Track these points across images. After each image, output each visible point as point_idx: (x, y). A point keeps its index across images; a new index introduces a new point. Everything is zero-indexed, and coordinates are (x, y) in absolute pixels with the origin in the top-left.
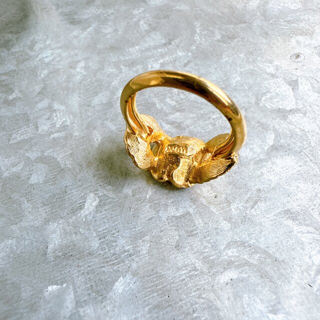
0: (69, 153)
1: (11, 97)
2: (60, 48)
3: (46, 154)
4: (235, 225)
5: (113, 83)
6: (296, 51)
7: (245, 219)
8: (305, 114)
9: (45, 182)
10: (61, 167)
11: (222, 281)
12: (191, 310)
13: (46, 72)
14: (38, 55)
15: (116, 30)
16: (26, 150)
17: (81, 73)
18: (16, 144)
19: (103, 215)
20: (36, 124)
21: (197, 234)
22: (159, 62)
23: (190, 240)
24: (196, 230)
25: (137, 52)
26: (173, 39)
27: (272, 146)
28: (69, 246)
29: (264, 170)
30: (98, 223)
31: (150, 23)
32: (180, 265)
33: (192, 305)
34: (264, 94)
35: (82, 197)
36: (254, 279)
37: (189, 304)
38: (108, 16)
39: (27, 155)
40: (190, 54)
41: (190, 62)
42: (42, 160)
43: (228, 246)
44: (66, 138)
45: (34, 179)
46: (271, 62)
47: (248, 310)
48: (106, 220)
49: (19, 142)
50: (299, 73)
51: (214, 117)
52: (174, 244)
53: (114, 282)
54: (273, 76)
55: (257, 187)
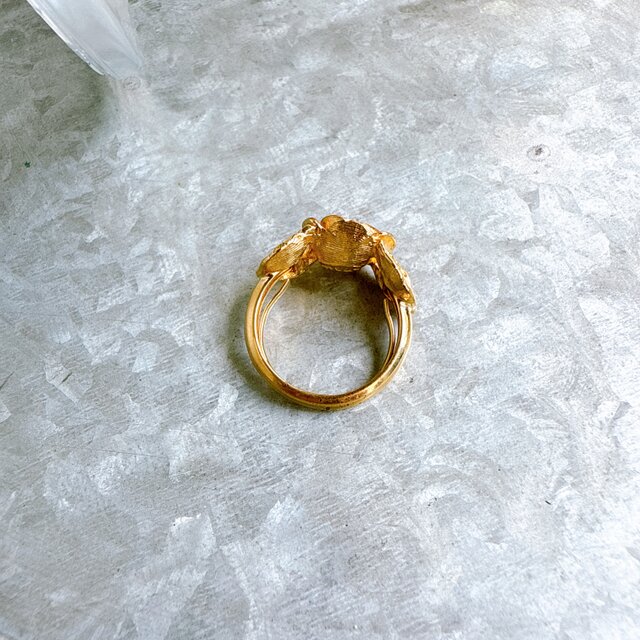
0: (188, 323)
1: (90, 239)
2: (160, 152)
3: (153, 326)
4: (440, 421)
5: (248, 208)
6: (536, 142)
7: (455, 412)
8: (548, 247)
9: (157, 369)
10: (177, 345)
11: (421, 502)
12: (379, 542)
13: (140, 194)
14: (126, 165)
15: (247, 118)
16: (123, 321)
17: (196, 193)
18: (106, 312)
19: (246, 414)
20: (134, 280)
21: (385, 436)
22: (319, 169)
23: (375, 445)
24: (383, 431)
25: (282, 153)
26: (339, 130)
27: (497, 300)
28: (200, 462)
29: (484, 337)
30: (239, 426)
31: (301, 102)
32: (361, 480)
33: (379, 535)
34: (485, 217)
35: (212, 390)
36: (468, 497)
37: (375, 535)
38: (232, 92)
39: (125, 328)
40: (367, 153)
41: (368, 168)
42: (148, 335)
43: (431, 451)
44: (181, 300)
45: (139, 366)
46: (495, 162)
47: (459, 539)
48: (250, 422)
49: (110, 310)
50: (540, 179)
51: (408, 257)
52: (353, 452)
53: (268, 508)
54: (500, 186)
55: (473, 364)
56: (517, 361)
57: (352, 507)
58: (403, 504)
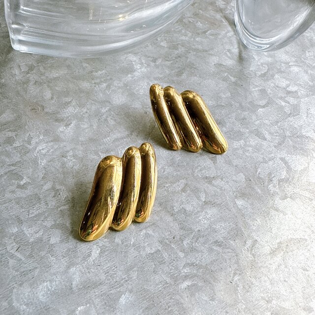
56: (214, 226)
57: (154, 293)
58: (175, 290)
